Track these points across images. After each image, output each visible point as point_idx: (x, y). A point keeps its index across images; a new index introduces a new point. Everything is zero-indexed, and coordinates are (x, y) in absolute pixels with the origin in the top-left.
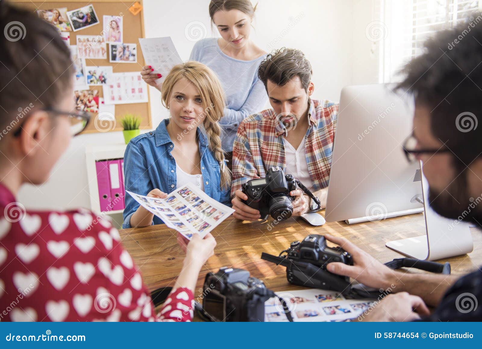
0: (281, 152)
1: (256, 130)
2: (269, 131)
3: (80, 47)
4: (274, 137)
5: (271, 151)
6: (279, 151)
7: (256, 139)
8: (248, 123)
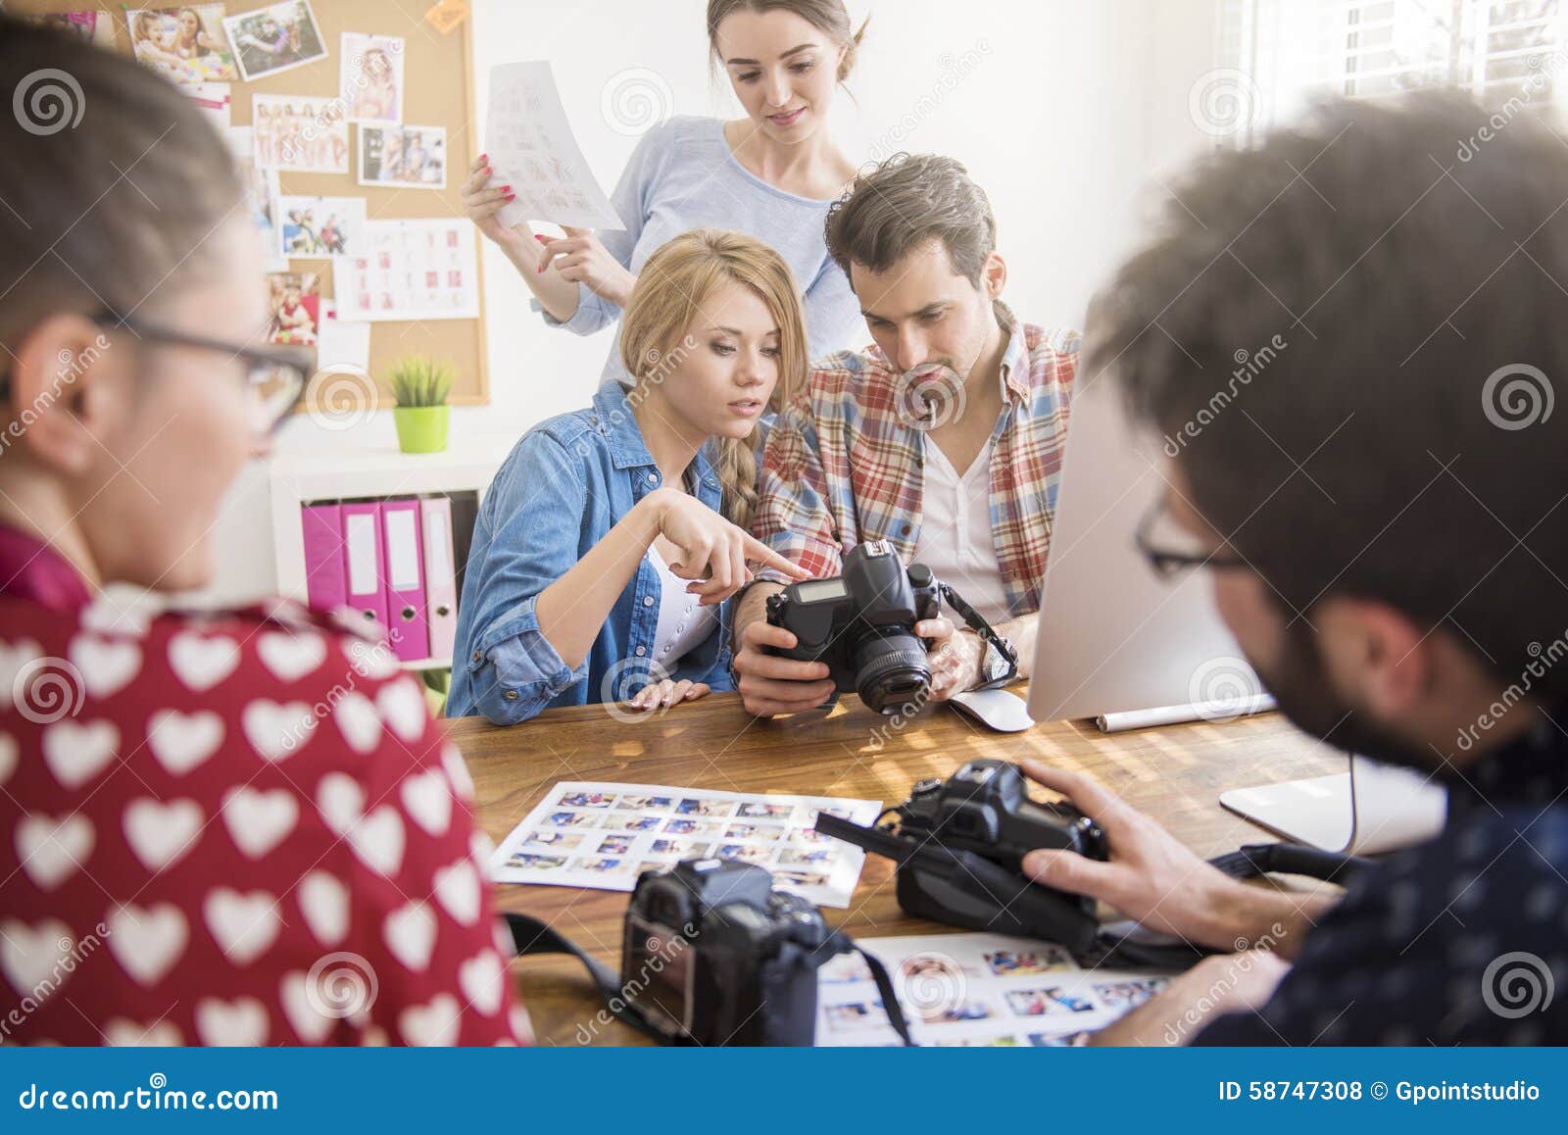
0: (911, 474)
1: (843, 395)
2: (880, 405)
3: (264, 133)
4: (894, 425)
5: (881, 469)
6: (904, 471)
7: (839, 423)
8: (821, 372)
